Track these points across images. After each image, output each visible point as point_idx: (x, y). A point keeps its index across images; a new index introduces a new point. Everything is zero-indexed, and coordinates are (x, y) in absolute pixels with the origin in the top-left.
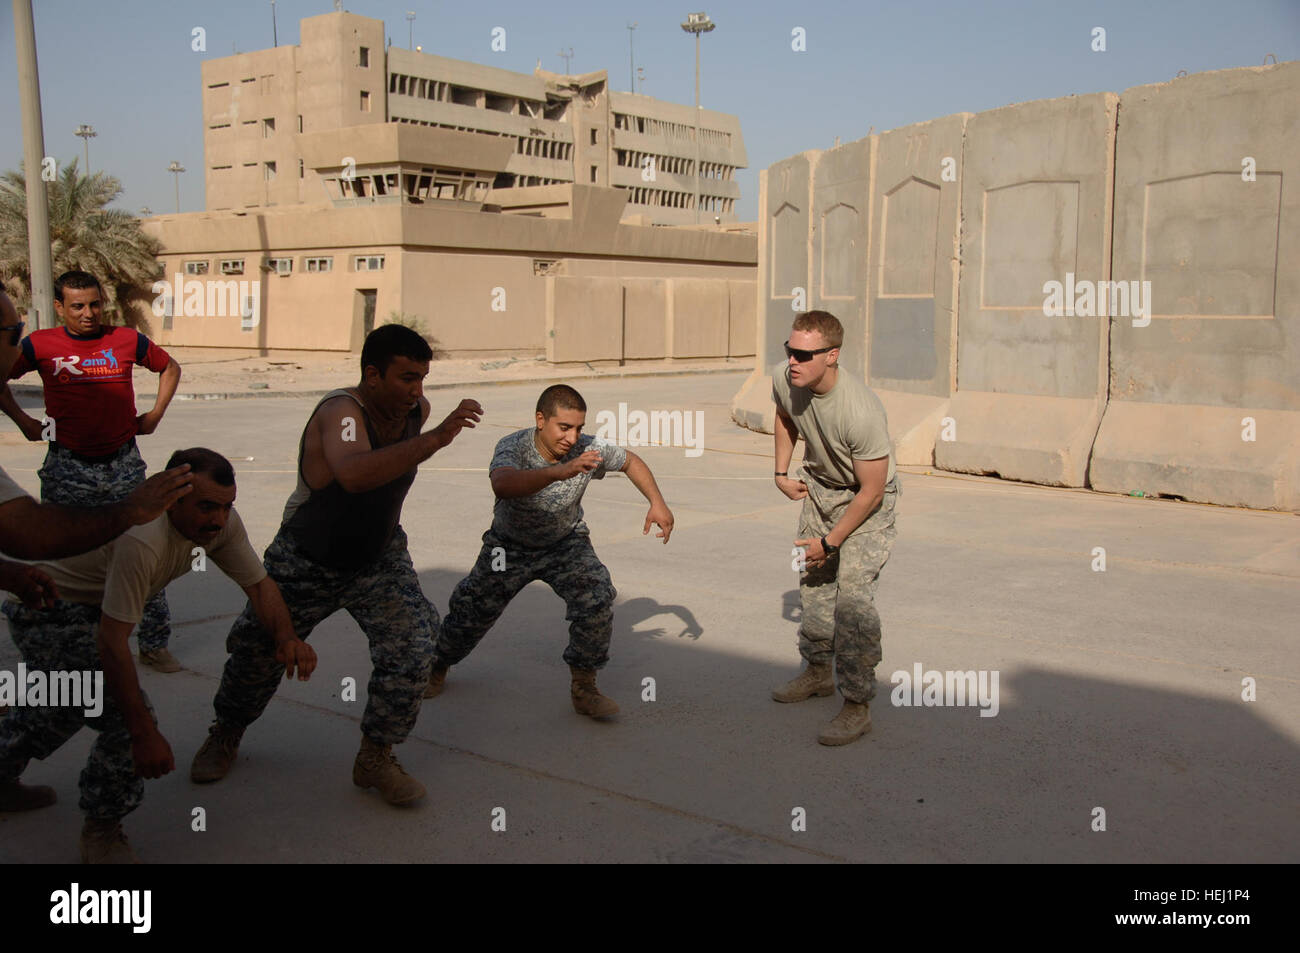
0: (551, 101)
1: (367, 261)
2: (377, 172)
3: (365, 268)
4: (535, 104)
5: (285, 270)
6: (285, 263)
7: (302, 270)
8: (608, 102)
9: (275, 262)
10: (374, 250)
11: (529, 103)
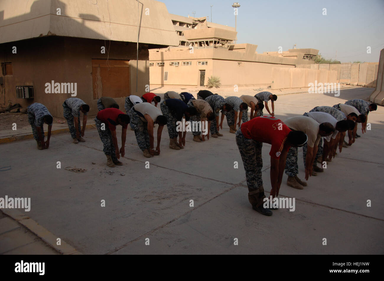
0: (194, 24)
1: (201, 63)
2: (207, 40)
3: (200, 65)
4: (190, 25)
5: (176, 65)
6: (176, 63)
7: (182, 65)
8: (207, 24)
9: (173, 63)
10: (204, 60)
11: (189, 25)
